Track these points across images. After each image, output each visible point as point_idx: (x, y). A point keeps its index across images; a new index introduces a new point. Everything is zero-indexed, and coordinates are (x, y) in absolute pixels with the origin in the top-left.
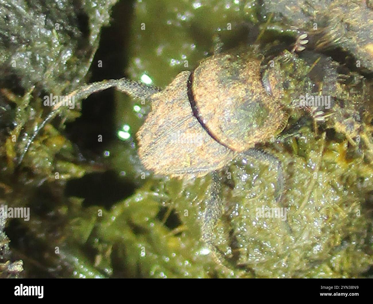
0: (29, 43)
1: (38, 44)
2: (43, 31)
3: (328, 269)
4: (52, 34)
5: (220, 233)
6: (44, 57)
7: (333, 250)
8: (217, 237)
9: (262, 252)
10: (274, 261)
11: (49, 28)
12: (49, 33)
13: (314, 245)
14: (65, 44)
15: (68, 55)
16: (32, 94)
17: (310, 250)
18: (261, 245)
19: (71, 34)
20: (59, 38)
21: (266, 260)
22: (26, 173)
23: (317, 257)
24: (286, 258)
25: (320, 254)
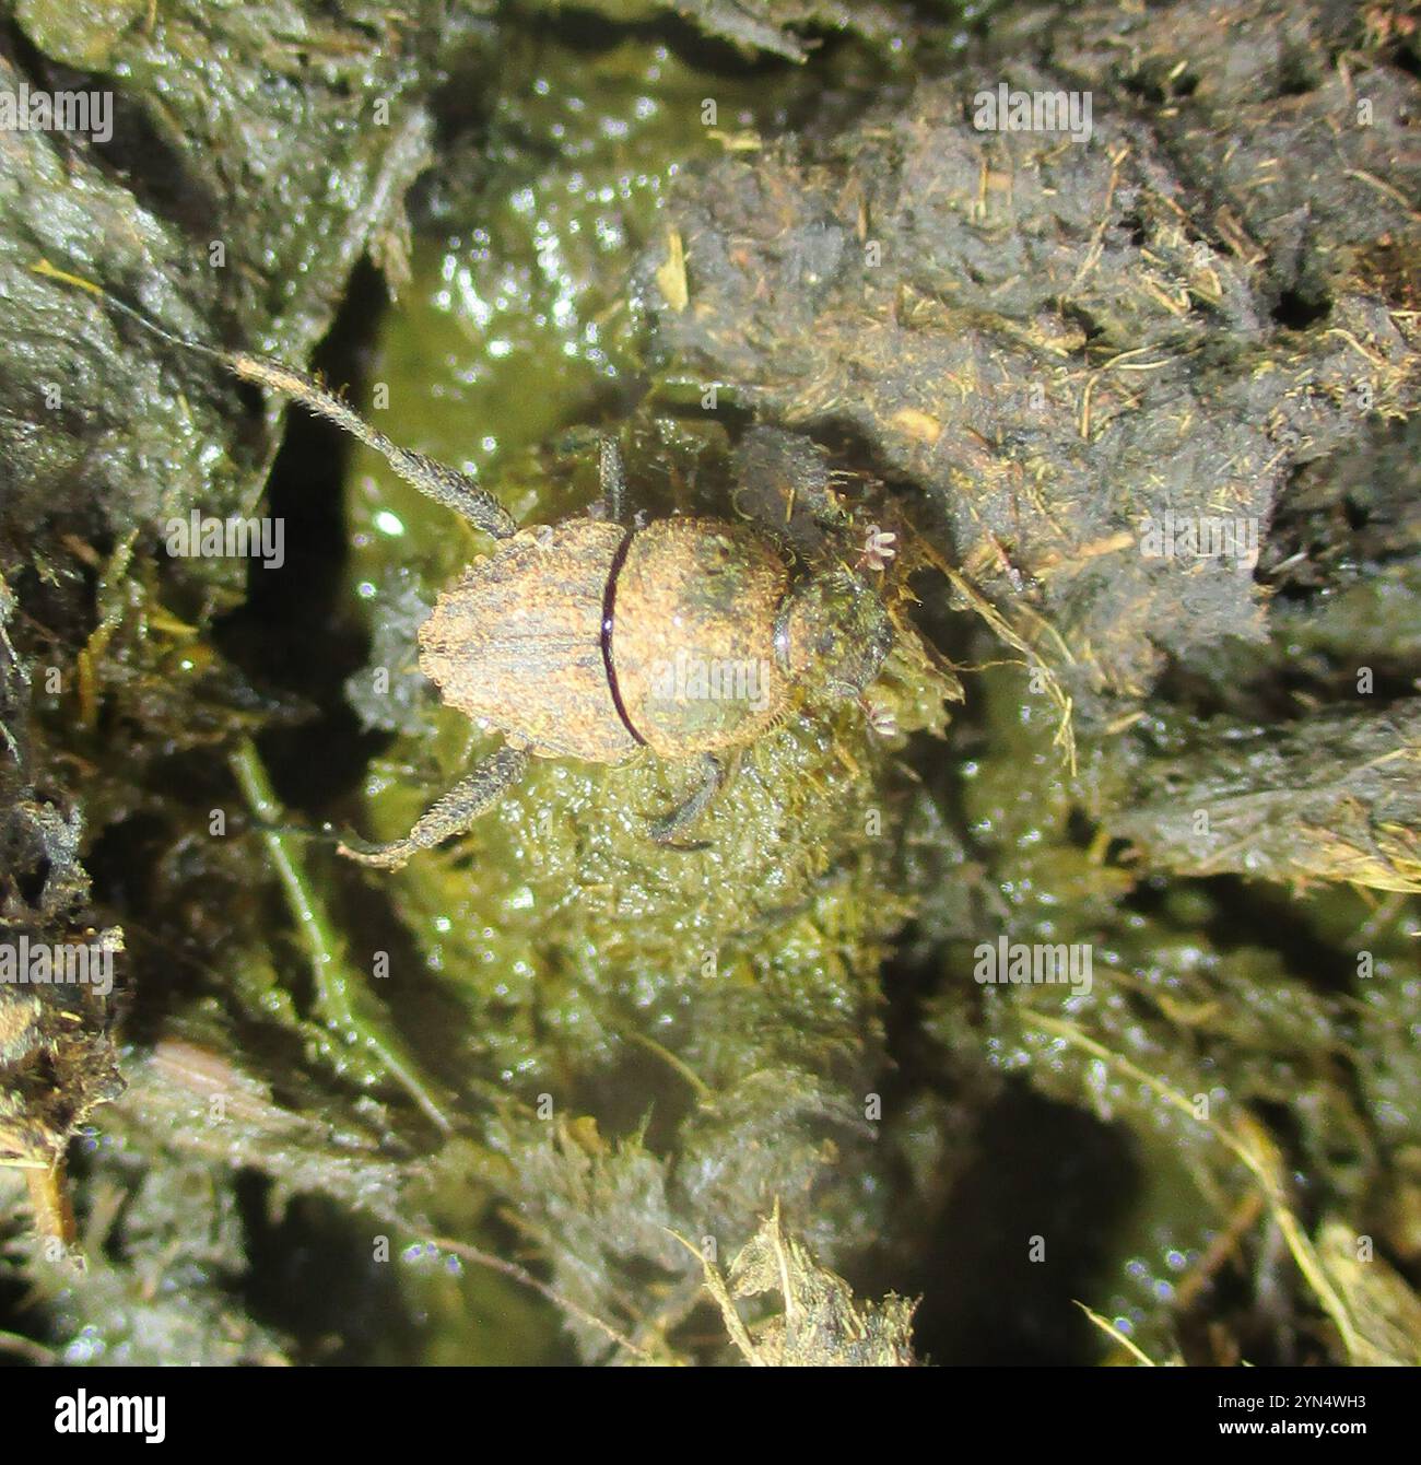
0: (124, 426)
1: (143, 430)
2: (156, 400)
3: (813, 931)
4: (177, 406)
5: (553, 850)
6: (160, 461)
7: (810, 884)
8: (547, 859)
9: (650, 891)
10: (678, 912)
11: (167, 391)
12: (169, 406)
13: (766, 869)
14: (209, 430)
15: (213, 454)
16: (135, 548)
17: (759, 882)
18: (649, 877)
19: (221, 408)
20: (193, 414)
21: (659, 911)
22: (127, 731)
23: (777, 900)
24: (706, 903)
25: (783, 892)
